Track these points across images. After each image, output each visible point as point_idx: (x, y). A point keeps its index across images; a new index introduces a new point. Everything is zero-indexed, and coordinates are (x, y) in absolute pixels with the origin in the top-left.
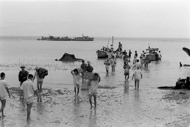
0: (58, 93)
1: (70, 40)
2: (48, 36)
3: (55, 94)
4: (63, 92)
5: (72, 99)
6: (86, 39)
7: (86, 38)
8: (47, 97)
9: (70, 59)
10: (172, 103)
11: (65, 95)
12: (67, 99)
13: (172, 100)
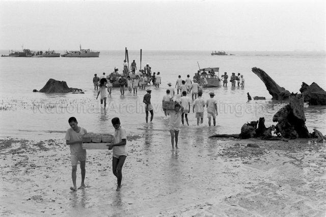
0: (39, 148)
1: (57, 55)
2: (21, 50)
3: (34, 150)
4: (47, 146)
5: (62, 159)
6: (86, 55)
7: (86, 52)
8: (20, 156)
9: (59, 88)
10: (236, 163)
11: (50, 153)
12: (55, 158)
13: (236, 157)
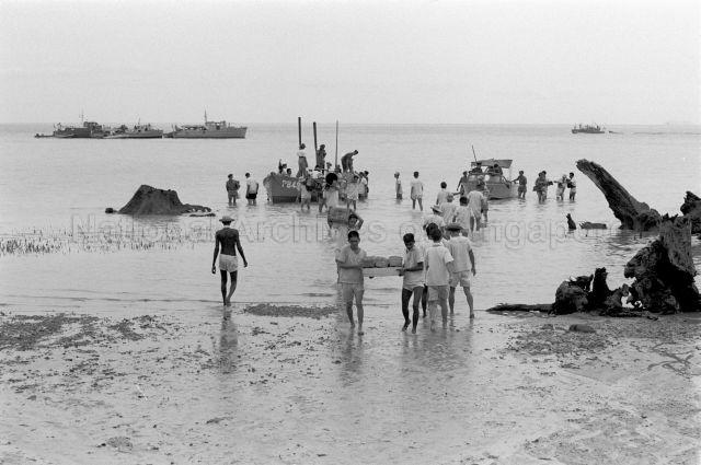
0: (120, 334)
1: (157, 135)
2: (78, 123)
3: (110, 339)
4: (139, 331)
5: (171, 357)
6: (218, 133)
7: (218, 128)
8: (81, 351)
9: (161, 206)
10: (546, 367)
11: (147, 343)
12: (155, 355)
13: (545, 353)
